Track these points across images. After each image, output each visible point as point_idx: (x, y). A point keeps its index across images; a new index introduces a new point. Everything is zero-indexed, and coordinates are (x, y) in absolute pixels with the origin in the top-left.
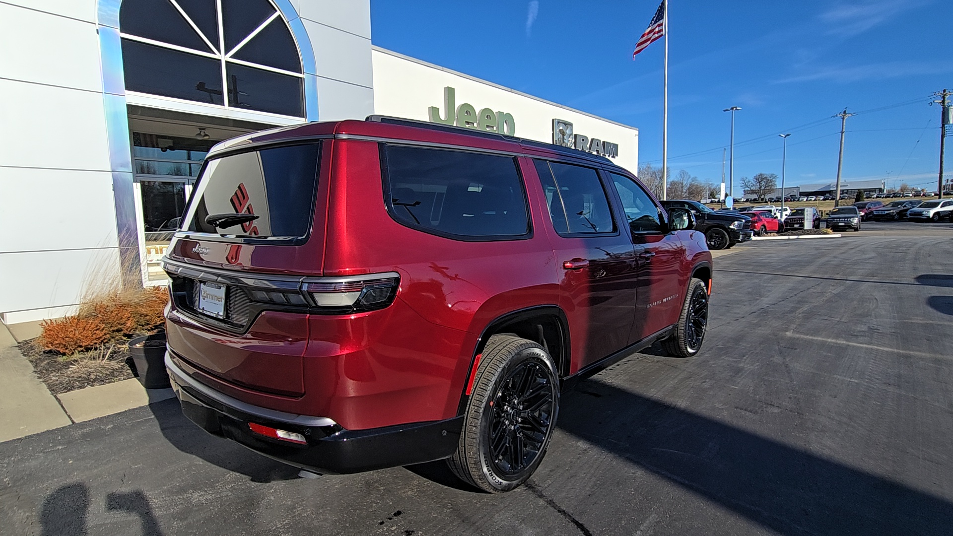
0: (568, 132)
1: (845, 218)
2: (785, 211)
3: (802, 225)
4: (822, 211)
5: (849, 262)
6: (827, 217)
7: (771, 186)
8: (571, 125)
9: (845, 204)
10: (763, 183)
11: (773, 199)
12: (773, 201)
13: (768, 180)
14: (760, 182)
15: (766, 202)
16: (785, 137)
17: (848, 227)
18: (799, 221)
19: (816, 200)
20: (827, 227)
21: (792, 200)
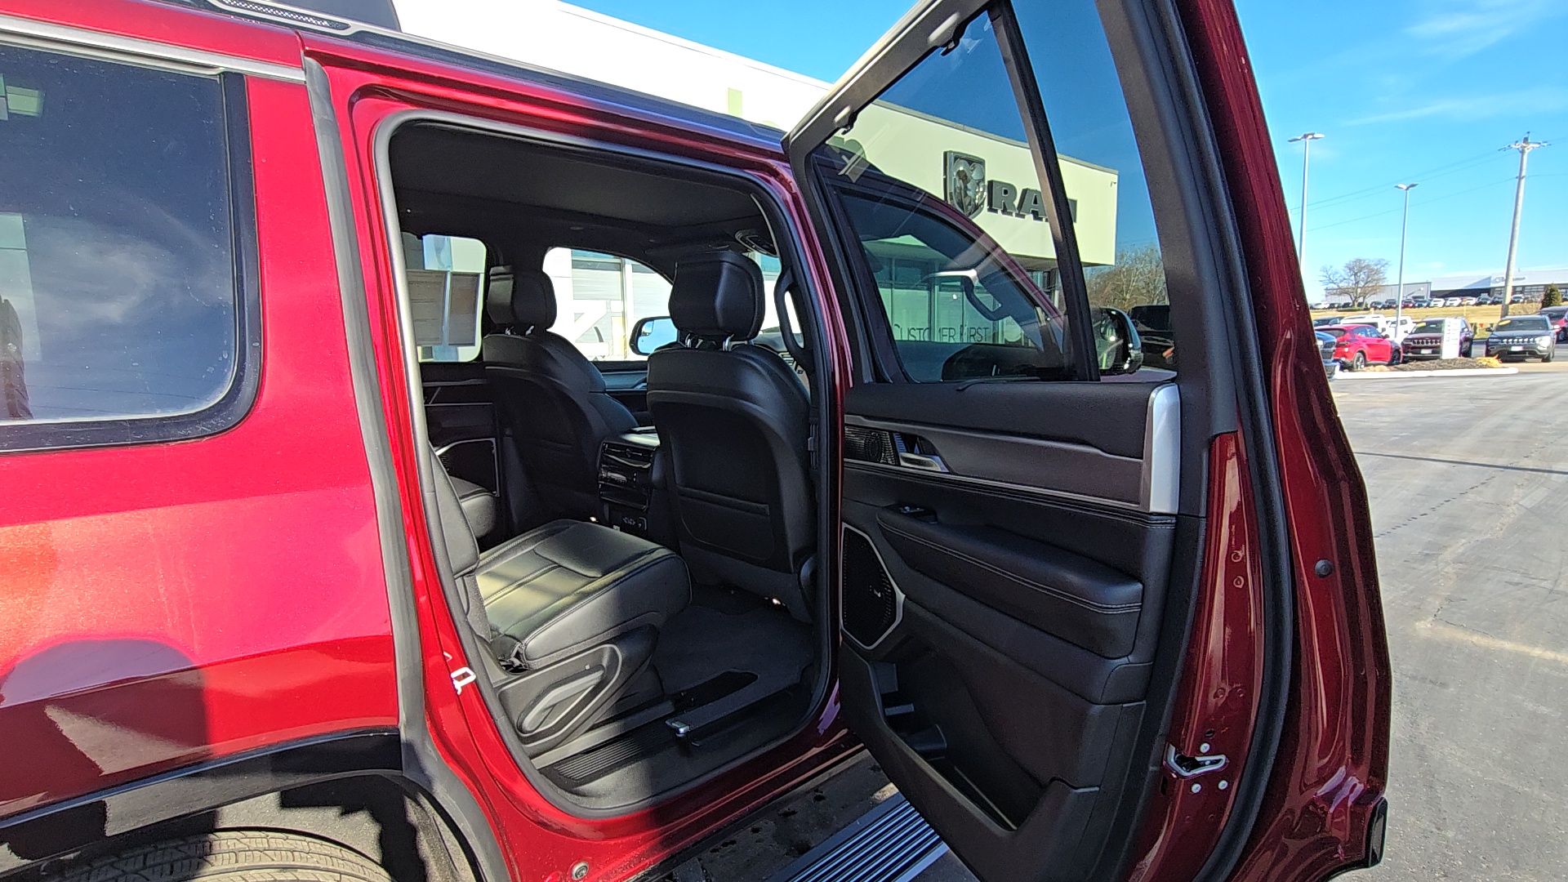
0: (975, 175)
1: (1524, 337)
2: (1402, 323)
3: (1437, 350)
4: (1476, 324)
5: (1548, 430)
6: (1487, 335)
7: (1378, 280)
8: (982, 162)
9: (1522, 311)
10: (1363, 276)
11: (1380, 304)
12: (1380, 307)
13: (1373, 270)
14: (1356, 274)
15: (1366, 309)
16: (1407, 189)
17: (1529, 354)
18: (1432, 342)
19: (1463, 305)
20: (1488, 354)
21: (1417, 305)
